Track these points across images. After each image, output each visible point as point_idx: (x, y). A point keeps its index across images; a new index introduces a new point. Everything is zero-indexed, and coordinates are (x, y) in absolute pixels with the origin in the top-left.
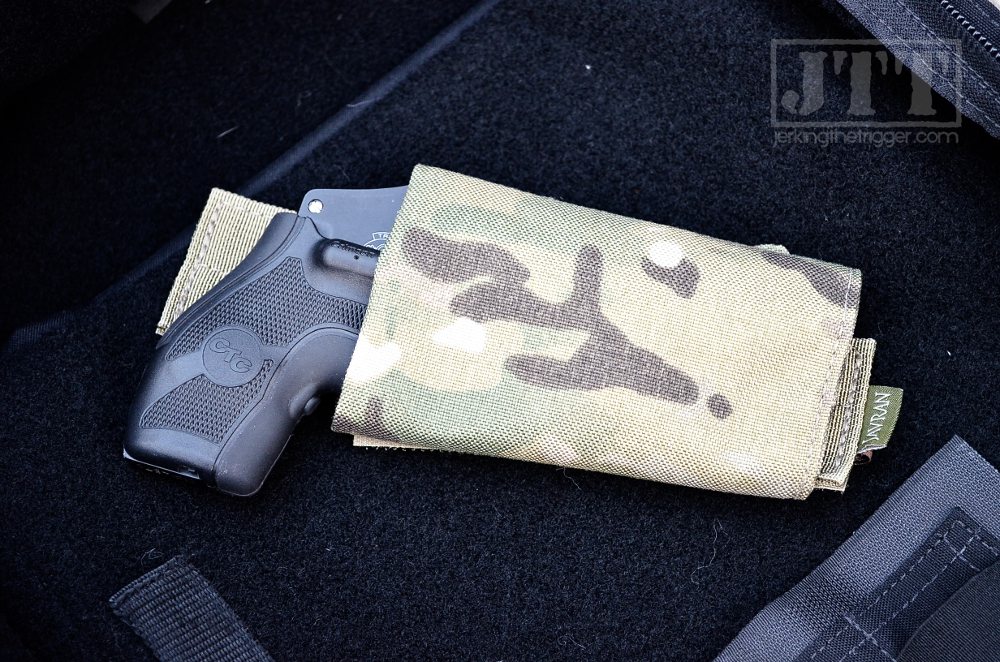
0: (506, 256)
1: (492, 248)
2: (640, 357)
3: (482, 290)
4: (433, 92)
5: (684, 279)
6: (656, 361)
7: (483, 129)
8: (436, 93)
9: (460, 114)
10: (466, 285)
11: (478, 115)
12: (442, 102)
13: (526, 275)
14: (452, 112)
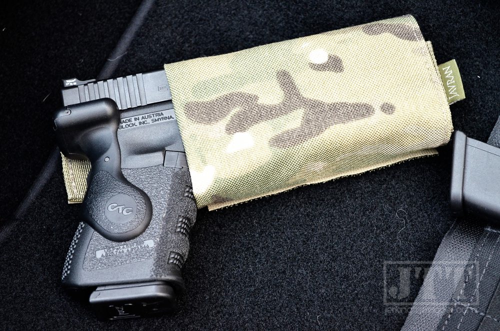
0: (241, 95)
1: (232, 95)
2: (334, 107)
3: (238, 116)
4: (155, 39)
5: (335, 64)
6: (344, 105)
7: (189, 49)
8: (156, 39)
9: (174, 45)
10: (228, 118)
11: (183, 43)
12: (162, 43)
13: (256, 98)
14: (169, 46)
